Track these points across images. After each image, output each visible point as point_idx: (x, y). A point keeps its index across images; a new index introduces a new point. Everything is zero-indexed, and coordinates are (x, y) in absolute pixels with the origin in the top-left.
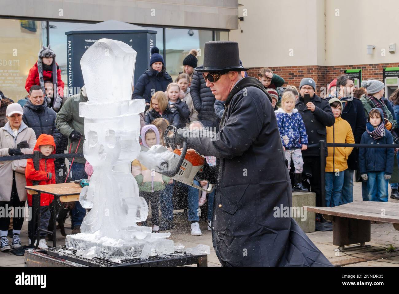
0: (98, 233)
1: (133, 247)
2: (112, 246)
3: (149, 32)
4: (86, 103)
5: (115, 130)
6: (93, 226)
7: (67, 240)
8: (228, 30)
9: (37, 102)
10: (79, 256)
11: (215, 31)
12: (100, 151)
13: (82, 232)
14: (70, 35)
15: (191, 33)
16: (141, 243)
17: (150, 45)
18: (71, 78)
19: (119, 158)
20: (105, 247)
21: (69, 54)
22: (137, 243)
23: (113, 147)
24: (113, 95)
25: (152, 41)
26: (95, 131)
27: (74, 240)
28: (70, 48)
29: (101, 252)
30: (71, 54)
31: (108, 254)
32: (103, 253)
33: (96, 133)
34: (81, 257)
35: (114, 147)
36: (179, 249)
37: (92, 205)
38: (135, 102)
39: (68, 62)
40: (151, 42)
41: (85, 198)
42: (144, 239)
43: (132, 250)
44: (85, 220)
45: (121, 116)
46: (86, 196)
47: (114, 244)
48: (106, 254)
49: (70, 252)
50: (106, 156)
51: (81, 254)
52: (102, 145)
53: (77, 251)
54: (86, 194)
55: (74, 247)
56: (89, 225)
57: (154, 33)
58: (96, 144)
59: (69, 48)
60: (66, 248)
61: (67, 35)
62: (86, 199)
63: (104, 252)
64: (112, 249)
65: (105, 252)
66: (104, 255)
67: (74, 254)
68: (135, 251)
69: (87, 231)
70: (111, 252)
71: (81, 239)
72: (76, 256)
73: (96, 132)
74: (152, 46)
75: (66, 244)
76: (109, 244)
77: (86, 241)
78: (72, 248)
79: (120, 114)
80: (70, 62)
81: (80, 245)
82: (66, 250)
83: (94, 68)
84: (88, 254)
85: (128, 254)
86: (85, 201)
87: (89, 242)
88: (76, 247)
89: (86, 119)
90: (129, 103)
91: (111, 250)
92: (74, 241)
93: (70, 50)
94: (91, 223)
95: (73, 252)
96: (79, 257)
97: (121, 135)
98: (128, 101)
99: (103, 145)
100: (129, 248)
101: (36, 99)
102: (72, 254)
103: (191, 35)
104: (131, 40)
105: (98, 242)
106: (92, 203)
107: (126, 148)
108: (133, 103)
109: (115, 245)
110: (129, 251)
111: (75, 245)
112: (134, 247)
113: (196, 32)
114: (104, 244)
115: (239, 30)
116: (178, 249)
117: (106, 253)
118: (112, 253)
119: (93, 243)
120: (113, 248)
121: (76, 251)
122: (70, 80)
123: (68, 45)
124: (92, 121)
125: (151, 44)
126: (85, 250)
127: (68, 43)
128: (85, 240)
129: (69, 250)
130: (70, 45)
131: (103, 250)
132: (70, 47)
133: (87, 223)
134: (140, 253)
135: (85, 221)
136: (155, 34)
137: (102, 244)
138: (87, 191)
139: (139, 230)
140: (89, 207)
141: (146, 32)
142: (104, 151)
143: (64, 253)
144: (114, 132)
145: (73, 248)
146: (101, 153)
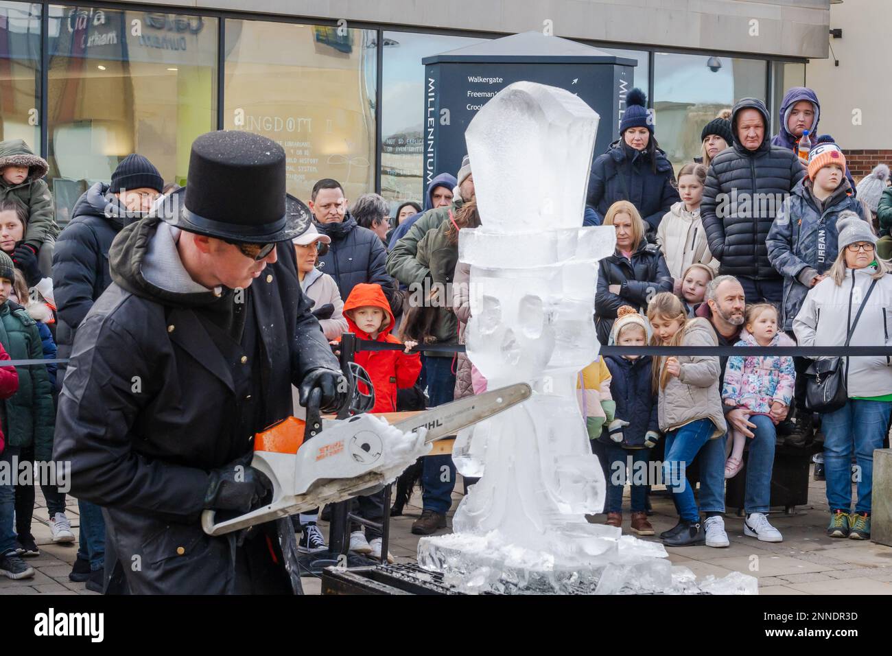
0: (494, 536)
1: (575, 573)
2: (528, 567)
3: (617, 62)
4: (477, 231)
5: (544, 297)
6: (482, 520)
7: (422, 549)
8: (804, 60)
9: (330, 216)
10: (449, 586)
11: (773, 61)
12: (505, 345)
13: (456, 532)
14: (432, 64)
15: (715, 64)
16: (596, 564)
17: (621, 92)
18: (431, 164)
19: (550, 363)
20: (510, 570)
21: (430, 109)
22: (586, 564)
23: (536, 336)
24: (540, 214)
25: (626, 83)
26: (496, 296)
27: (437, 549)
28: (433, 94)
29: (501, 581)
30: (433, 109)
31: (516, 585)
32: (504, 584)
33: (495, 301)
34: (452, 590)
35: (538, 337)
36: (683, 581)
37: (482, 468)
38: (592, 232)
39: (426, 128)
40: (621, 86)
41: (465, 453)
42: (602, 554)
43: (572, 580)
44: (464, 504)
45: (558, 264)
46: (469, 447)
47: (531, 565)
48: (511, 586)
49: (428, 578)
50: (518, 358)
51: (454, 583)
52: (510, 331)
53: (445, 575)
54: (468, 443)
55: (437, 567)
56: (473, 517)
57: (631, 64)
58: (496, 327)
59: (430, 94)
60: (419, 567)
61: (426, 65)
62: (468, 455)
63: (507, 582)
64: (527, 576)
65: (509, 580)
66: (507, 588)
67: (436, 583)
68: (581, 583)
69: (468, 531)
70: (525, 581)
71: (454, 548)
72: (442, 588)
73: (498, 301)
74: (623, 94)
75: (419, 558)
76: (521, 563)
77: (465, 554)
78: (431, 567)
79: (556, 260)
80: (431, 127)
81: (453, 561)
82: (419, 571)
83: (498, 150)
84: (470, 584)
85: (563, 588)
86: (465, 460)
87: (473, 555)
88: (441, 566)
89: (475, 268)
90: (577, 233)
91: (523, 577)
92: (438, 552)
93: (433, 99)
94: (478, 513)
95: (435, 577)
96: (448, 589)
97: (556, 308)
98: (576, 230)
99: (513, 330)
100: (568, 575)
101: (327, 211)
102: (433, 581)
103: (714, 69)
104: (575, 81)
105: (495, 556)
106: (482, 464)
107: (568, 339)
108: (586, 235)
109: (534, 566)
110: (565, 581)
111: (440, 560)
112: (579, 572)
113: (726, 62)
114: (507, 563)
115: (831, 60)
116: (680, 582)
117: (513, 584)
118: (526, 584)
119: (482, 560)
120: (530, 573)
121: (442, 574)
122: (430, 170)
123: (427, 87)
124: (490, 273)
125: (623, 90)
126: (463, 574)
127: (427, 82)
128: (464, 550)
129: (425, 572)
130: (433, 88)
131: (504, 576)
132: (431, 92)
133: (469, 511)
134: (592, 588)
135: (464, 507)
136: (633, 66)
137: (503, 563)
138: (470, 437)
139: (592, 534)
140: (476, 473)
141: (612, 62)
142: (514, 344)
143: (414, 578)
144: (540, 300)
145: (435, 567)
146: (509, 347)
